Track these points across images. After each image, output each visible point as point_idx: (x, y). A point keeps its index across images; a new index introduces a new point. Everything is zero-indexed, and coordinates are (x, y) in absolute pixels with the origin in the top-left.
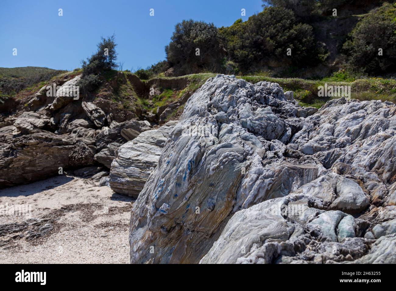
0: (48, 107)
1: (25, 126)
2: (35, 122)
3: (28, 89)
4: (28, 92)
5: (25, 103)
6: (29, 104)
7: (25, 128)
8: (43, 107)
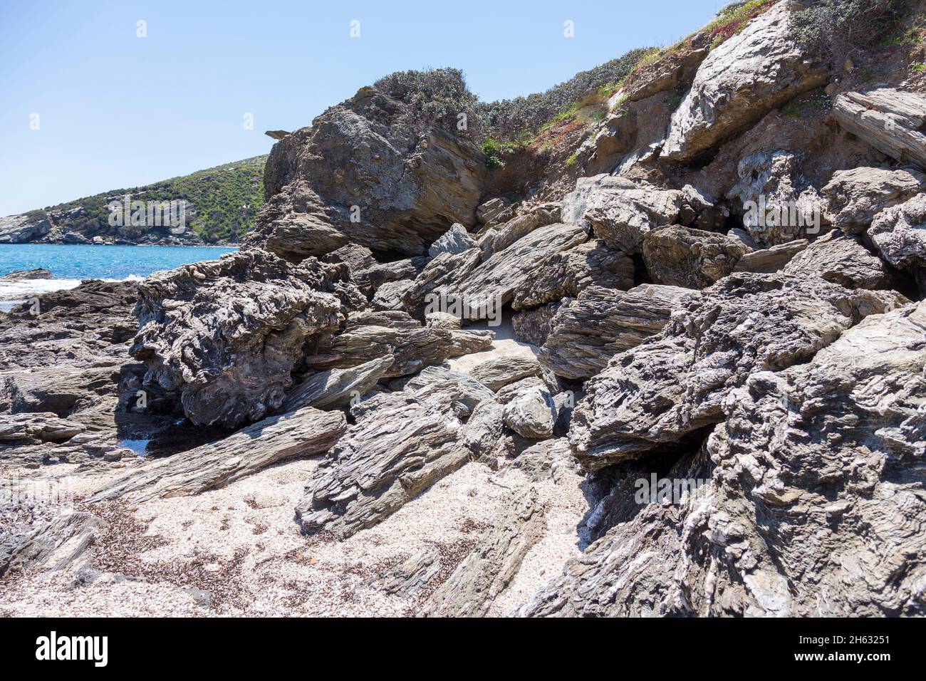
0: (648, 154)
1: (623, 217)
2: (649, 201)
3: (563, 116)
4: (565, 124)
5: (565, 156)
6: (579, 157)
7: (625, 224)
8: (630, 156)
